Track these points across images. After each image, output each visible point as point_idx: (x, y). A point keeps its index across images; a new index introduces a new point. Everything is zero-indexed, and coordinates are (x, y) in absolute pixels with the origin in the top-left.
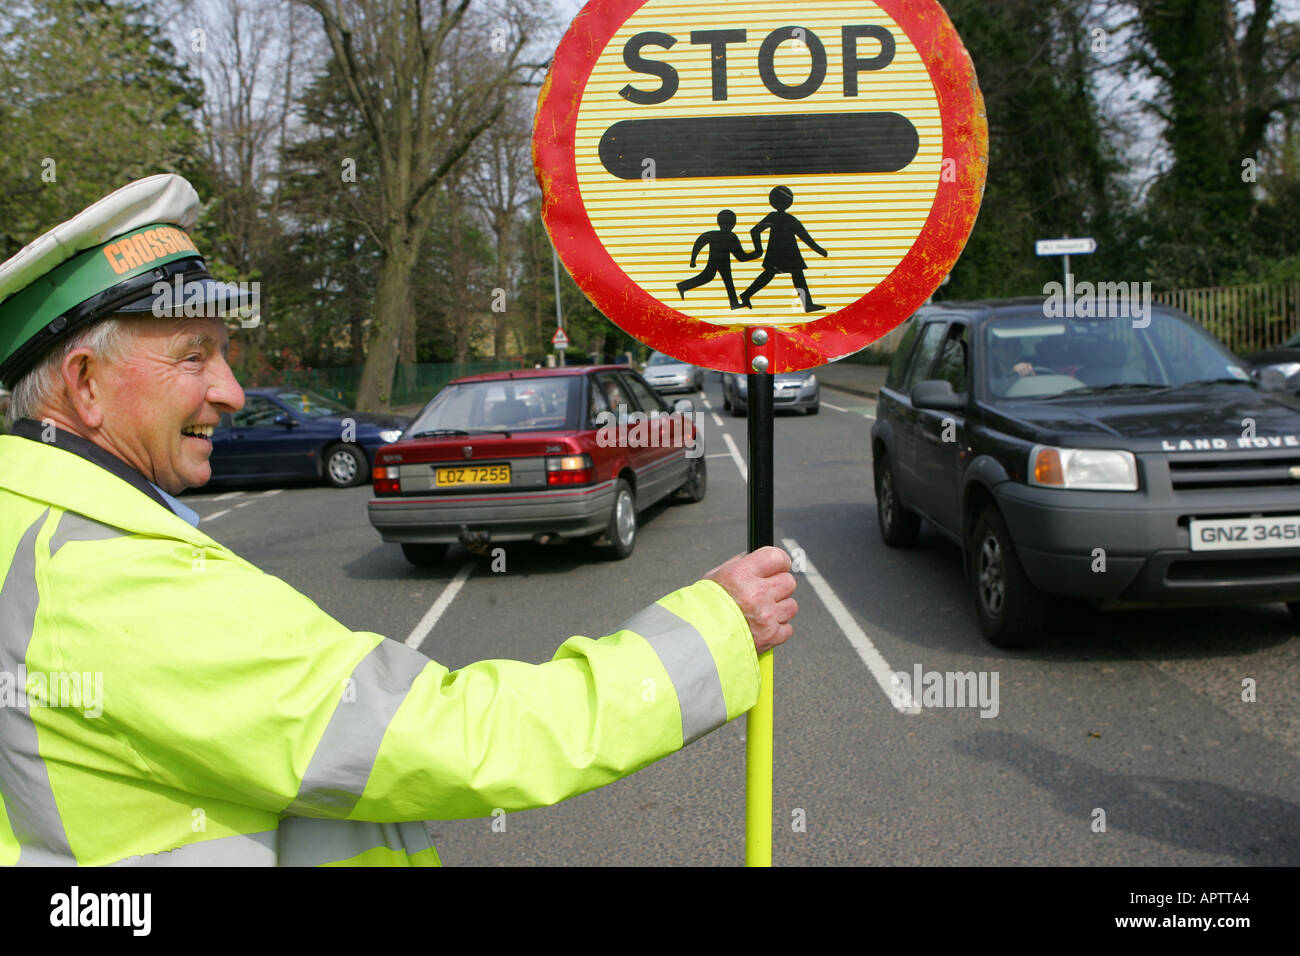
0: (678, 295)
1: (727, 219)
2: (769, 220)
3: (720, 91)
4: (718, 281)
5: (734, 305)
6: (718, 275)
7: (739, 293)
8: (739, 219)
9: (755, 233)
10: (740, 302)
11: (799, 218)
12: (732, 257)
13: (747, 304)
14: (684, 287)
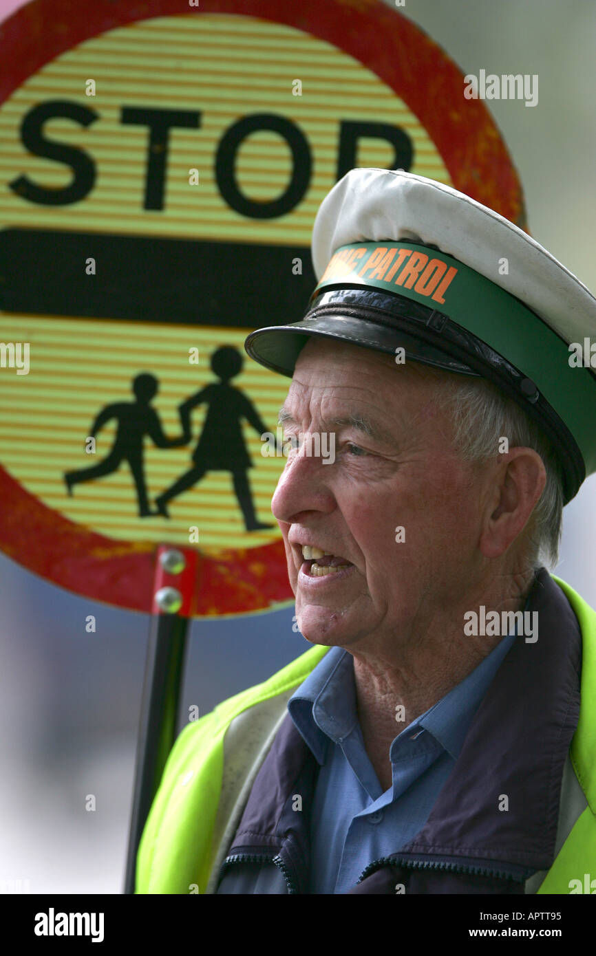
0: (62, 489)
1: (146, 385)
2: (207, 394)
3: (154, 198)
4: (123, 475)
5: (144, 512)
6: (125, 467)
7: (153, 495)
8: (163, 388)
9: (185, 411)
10: (153, 507)
11: (251, 394)
12: (148, 442)
13: (163, 512)
14: (73, 478)
